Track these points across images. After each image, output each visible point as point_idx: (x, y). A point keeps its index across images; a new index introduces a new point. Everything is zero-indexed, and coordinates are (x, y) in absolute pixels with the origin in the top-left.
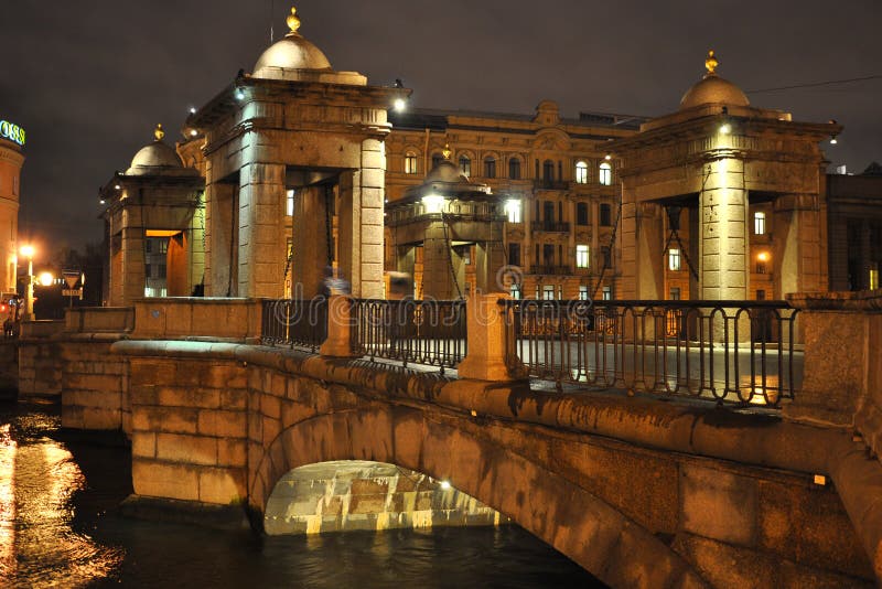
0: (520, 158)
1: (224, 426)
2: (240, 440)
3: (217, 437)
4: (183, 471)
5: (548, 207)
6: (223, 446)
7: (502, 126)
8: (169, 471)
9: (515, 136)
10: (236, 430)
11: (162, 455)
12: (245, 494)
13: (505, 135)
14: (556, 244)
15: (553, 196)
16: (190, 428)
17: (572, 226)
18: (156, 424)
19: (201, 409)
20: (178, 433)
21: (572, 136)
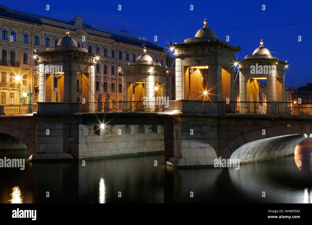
2: (216, 139)
3: (209, 139)
4: (199, 149)
6: (211, 141)
8: (194, 150)
10: (215, 136)
16: (201, 137)
19: (204, 131)
21: (89, 33)
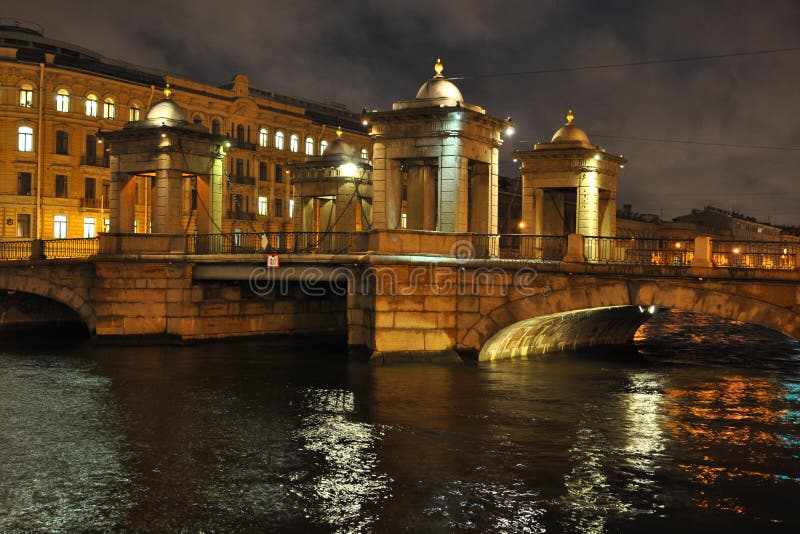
0: (220, 119)
1: (441, 305)
2: (452, 313)
3: (437, 312)
4: (413, 334)
5: (240, 163)
6: (441, 317)
7: (208, 91)
8: (403, 334)
9: (218, 101)
10: (450, 307)
11: (399, 325)
12: (454, 343)
13: (212, 100)
14: (244, 194)
15: (243, 155)
16: (419, 307)
17: (257, 181)
18: (394, 306)
19: (425, 296)
20: (409, 311)
21: (260, 107)
